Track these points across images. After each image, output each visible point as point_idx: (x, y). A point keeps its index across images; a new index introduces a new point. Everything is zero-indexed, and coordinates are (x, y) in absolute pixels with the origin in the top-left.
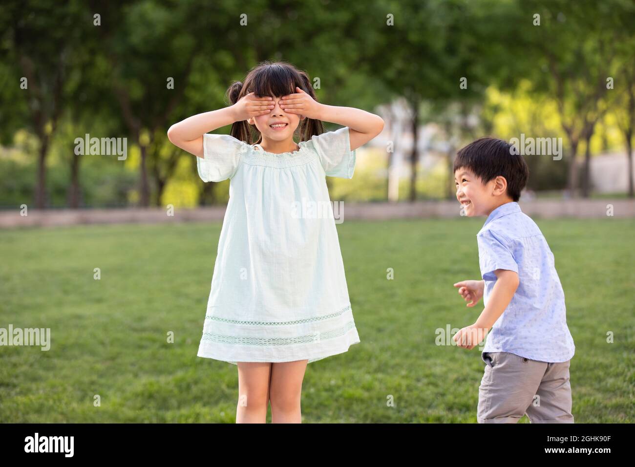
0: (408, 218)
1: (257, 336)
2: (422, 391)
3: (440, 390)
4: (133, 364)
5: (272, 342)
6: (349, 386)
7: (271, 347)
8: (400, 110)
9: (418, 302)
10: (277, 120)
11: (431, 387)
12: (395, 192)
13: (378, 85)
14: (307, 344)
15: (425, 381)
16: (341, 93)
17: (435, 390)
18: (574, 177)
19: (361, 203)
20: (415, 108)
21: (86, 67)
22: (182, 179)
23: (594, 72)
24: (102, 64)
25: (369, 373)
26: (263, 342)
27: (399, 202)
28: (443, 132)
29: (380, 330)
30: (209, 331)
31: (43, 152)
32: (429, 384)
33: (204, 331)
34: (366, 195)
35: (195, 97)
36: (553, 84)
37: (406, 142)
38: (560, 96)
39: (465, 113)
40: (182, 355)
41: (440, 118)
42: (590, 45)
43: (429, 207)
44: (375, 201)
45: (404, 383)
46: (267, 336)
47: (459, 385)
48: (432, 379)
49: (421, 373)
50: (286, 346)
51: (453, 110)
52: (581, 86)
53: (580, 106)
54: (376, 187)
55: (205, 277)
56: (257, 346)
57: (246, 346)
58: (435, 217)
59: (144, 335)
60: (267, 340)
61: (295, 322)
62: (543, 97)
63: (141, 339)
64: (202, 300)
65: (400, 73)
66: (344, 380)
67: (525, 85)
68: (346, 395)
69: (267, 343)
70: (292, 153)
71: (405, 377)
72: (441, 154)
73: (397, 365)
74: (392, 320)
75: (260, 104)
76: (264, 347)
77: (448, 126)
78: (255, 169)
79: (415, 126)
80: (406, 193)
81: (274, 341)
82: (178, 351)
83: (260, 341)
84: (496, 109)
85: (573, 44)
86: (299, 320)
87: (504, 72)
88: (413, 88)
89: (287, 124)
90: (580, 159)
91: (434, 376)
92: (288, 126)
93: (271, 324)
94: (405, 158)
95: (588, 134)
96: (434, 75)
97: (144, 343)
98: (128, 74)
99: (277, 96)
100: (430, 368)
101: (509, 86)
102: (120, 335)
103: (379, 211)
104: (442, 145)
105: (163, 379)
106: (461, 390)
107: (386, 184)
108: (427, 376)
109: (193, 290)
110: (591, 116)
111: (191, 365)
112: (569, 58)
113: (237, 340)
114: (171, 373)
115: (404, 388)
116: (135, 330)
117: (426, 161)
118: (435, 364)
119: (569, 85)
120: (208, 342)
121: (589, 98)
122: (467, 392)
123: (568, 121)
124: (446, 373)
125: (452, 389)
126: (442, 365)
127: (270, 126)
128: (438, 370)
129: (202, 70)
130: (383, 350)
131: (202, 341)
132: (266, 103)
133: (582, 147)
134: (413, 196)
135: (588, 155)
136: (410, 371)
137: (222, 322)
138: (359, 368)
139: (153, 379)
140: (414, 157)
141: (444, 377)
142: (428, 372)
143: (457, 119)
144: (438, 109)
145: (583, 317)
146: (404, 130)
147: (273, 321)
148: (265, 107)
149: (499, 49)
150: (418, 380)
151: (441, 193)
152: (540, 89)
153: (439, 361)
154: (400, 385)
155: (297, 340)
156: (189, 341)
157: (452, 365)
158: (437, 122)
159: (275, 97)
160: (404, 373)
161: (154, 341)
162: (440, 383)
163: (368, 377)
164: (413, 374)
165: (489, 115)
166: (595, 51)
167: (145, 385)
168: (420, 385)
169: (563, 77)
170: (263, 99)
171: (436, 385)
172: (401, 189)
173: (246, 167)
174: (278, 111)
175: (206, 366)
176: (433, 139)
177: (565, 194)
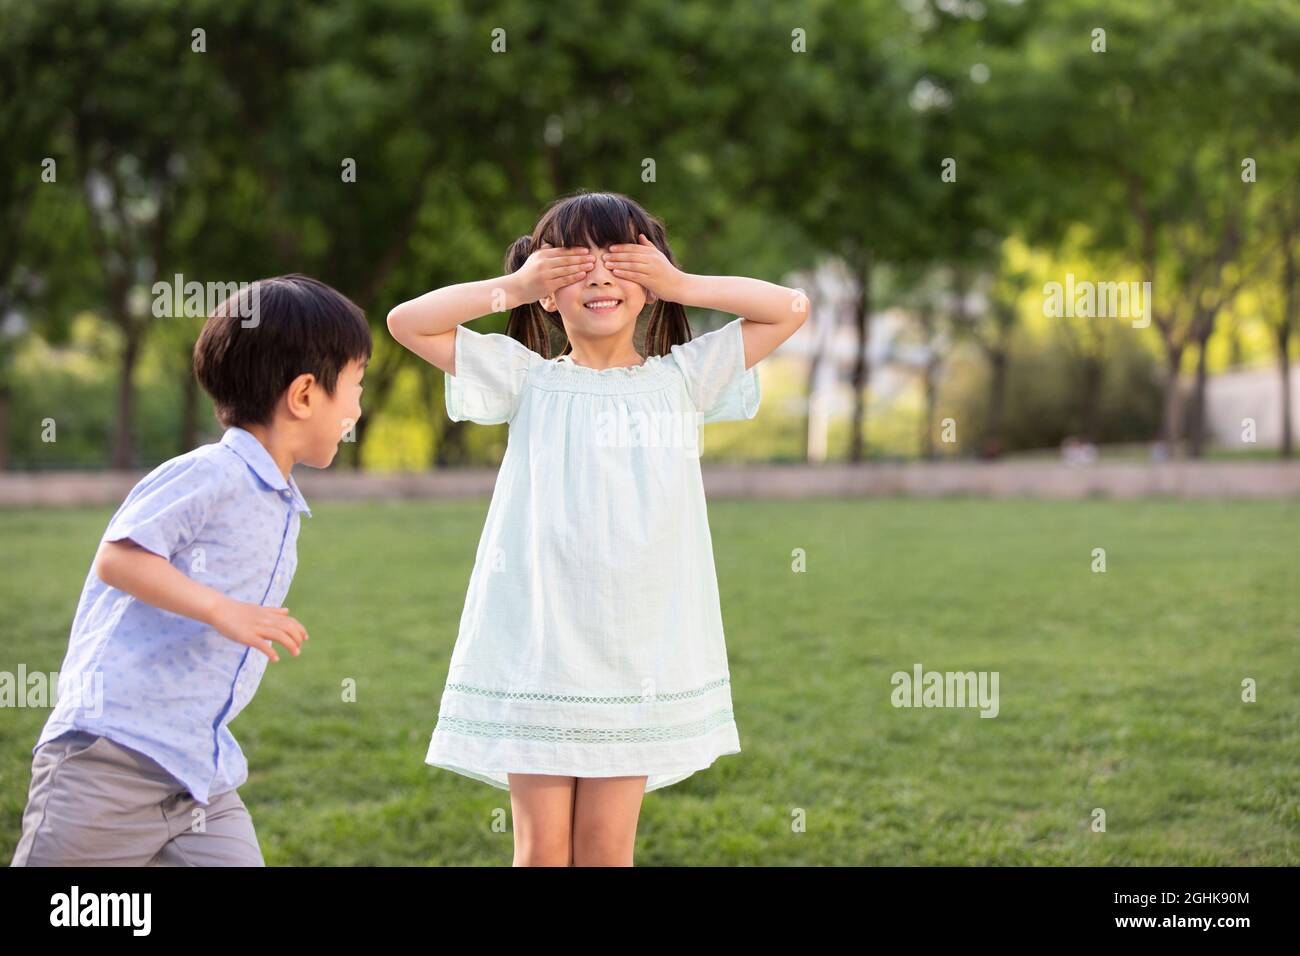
0: (847, 496)
1: (544, 722)
2: (874, 839)
3: (911, 838)
4: (304, 780)
5: (573, 736)
6: (730, 828)
7: (573, 745)
8: (834, 282)
9: (866, 661)
10: (598, 293)
11: (892, 832)
12: (820, 444)
13: (790, 232)
14: (642, 745)
15: (882, 818)
16: (717, 248)
17: (901, 837)
18: (1174, 417)
19: (753, 464)
20: (863, 279)
21: (216, 190)
22: (402, 414)
23: (1216, 210)
24: (247, 185)
25: (770, 802)
26: (556, 737)
27: (828, 463)
28: (917, 325)
29: (791, 718)
30: (450, 714)
31: (130, 357)
32: (888, 825)
33: (440, 715)
34: (763, 448)
35: (430, 252)
36: (1134, 233)
37: (843, 345)
38: (1148, 257)
39: (960, 288)
40: (401, 763)
41: (912, 298)
42: (1208, 156)
43: (889, 473)
44: (781, 462)
45: (840, 822)
46: (563, 723)
47: (949, 828)
48: (895, 816)
49: (872, 804)
50: (601, 746)
51: (938, 281)
52: (1191, 236)
53: (1189, 277)
54: (784, 432)
55: (447, 610)
56: (542, 743)
57: (522, 742)
58: (899, 494)
59: (327, 722)
60: (563, 731)
61: (622, 700)
62: (1116, 258)
63: (320, 730)
64: (441, 655)
65: (834, 209)
66: (720, 816)
67: (1079, 234)
68: (724, 846)
69: (565, 737)
70: (630, 369)
71: (842, 811)
72: (911, 369)
73: (827, 786)
74: (816, 698)
75: (567, 263)
76: (558, 745)
77: (925, 315)
78: (554, 398)
79: (861, 314)
80: (842, 446)
81: (577, 734)
82: (394, 755)
83: (550, 734)
84: (1022, 282)
85: (1176, 155)
86: (629, 696)
87: (1038, 210)
88: (860, 239)
89: (620, 302)
90: (1186, 380)
91: (899, 809)
92: (621, 306)
93: (573, 699)
94: (841, 377)
95: (1202, 332)
96: (898, 213)
97: (326, 738)
98: (297, 208)
99: (601, 244)
100: (891, 793)
101: (1046, 236)
102: (278, 723)
103: (790, 481)
104: (915, 353)
105: (363, 809)
106: (952, 837)
107: (804, 428)
108: (885, 810)
109: (422, 633)
110: (1209, 297)
111: (417, 784)
112: (1166, 182)
113: (504, 731)
114: (378, 798)
115: (839, 833)
116: (308, 712)
117: (882, 383)
118: (902, 787)
119: (1166, 236)
120: (446, 733)
121: (1207, 260)
122: (963, 841)
123: (1165, 306)
124: (922, 803)
125: (934, 837)
126: (913, 787)
127: (585, 305)
128: (906, 798)
129: (444, 199)
130: (797, 756)
131: (436, 734)
132: (576, 259)
133: (1190, 357)
134: (858, 451)
135: (1202, 374)
136: (852, 800)
137: (475, 696)
138: (751, 792)
139: (343, 809)
140: (858, 374)
141: (917, 810)
142: (886, 801)
143: (944, 301)
144: (907, 282)
145: (1191, 695)
146: (839, 322)
147: (576, 694)
148: (575, 268)
149: (1028, 164)
150: (867, 818)
151: (912, 446)
152: (1107, 244)
153: (907, 781)
154: (830, 826)
155: (623, 736)
156: (415, 735)
157: (933, 789)
158: (904, 306)
159: (594, 248)
160: (838, 802)
161: (345, 734)
162: (911, 824)
163: (768, 811)
164: (857, 806)
165: (1007, 294)
166: (1218, 168)
167: (327, 821)
168: (870, 826)
169: (1154, 221)
170: (572, 252)
171: (901, 827)
172: (832, 437)
173: (537, 395)
174: (602, 275)
175: (447, 785)
176: (897, 339)
177: (1156, 450)
